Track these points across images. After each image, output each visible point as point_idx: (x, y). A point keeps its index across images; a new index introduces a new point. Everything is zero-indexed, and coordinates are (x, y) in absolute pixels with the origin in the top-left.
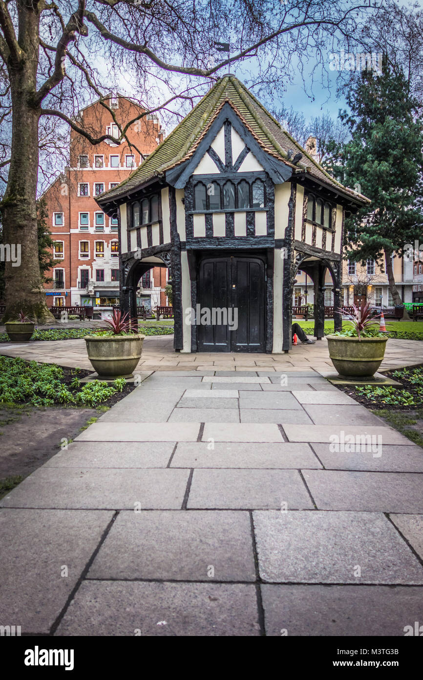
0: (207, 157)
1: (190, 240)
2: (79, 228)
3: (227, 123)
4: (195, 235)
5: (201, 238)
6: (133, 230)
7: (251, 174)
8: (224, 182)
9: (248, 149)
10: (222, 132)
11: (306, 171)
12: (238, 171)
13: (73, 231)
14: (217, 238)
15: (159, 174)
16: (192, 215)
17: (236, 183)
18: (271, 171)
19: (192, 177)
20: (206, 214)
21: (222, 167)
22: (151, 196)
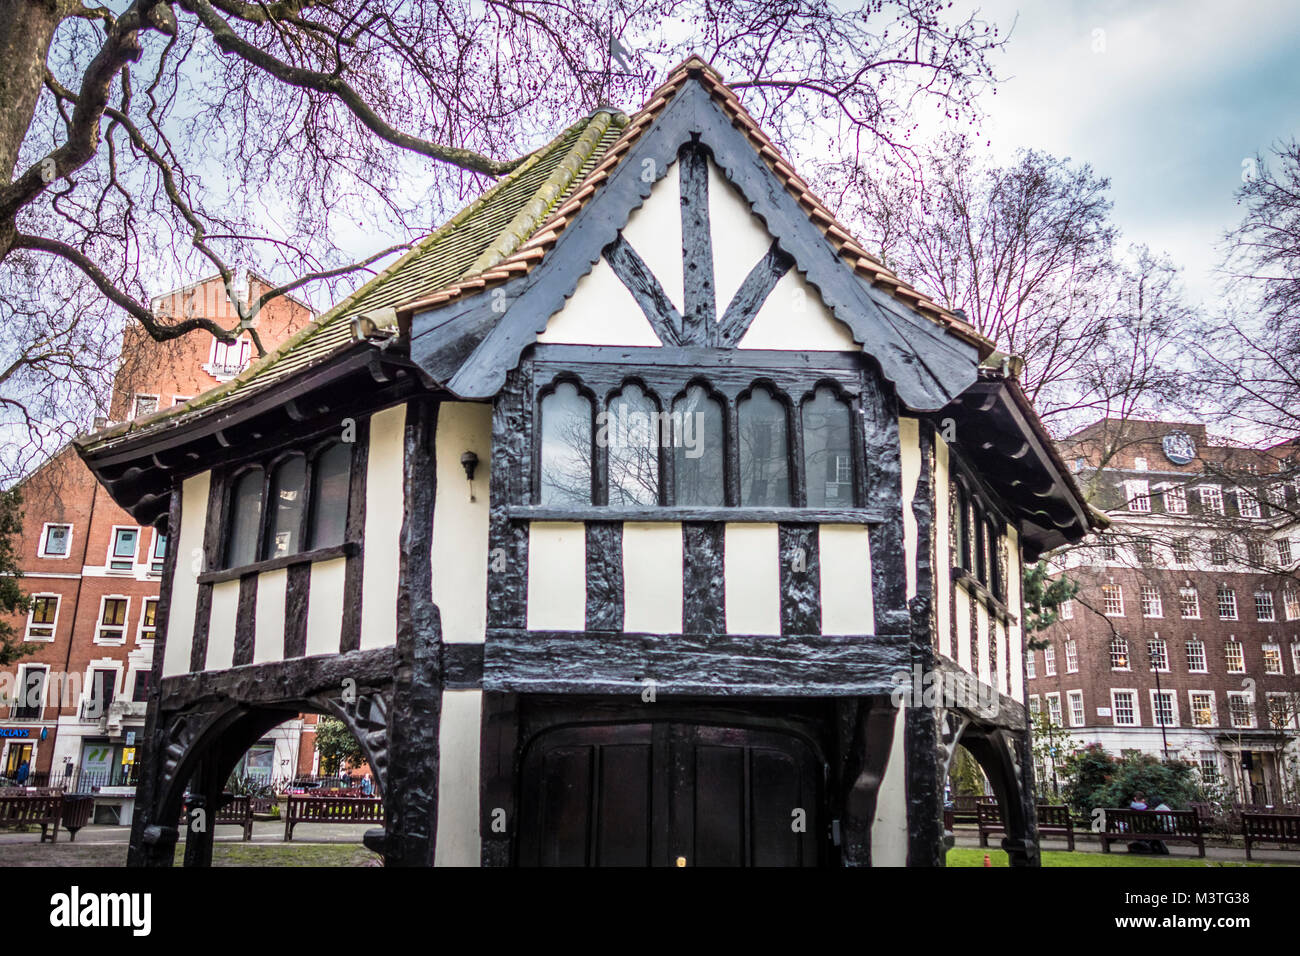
0: (604, 278)
1: (506, 644)
2: (108, 563)
3: (695, 153)
4: (535, 622)
5: (563, 635)
6: (225, 580)
7: (800, 363)
8: (680, 384)
9: (781, 260)
10: (672, 186)
11: (1006, 374)
12: (743, 345)
13: (89, 571)
14: (643, 641)
15: (375, 333)
16: (522, 523)
17: (731, 395)
18: (890, 352)
19: (529, 351)
20: (590, 524)
21: (668, 322)
22: (322, 444)
